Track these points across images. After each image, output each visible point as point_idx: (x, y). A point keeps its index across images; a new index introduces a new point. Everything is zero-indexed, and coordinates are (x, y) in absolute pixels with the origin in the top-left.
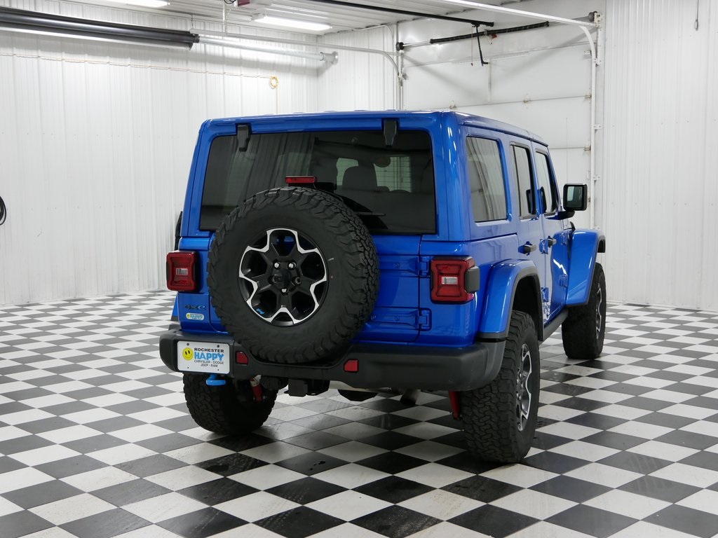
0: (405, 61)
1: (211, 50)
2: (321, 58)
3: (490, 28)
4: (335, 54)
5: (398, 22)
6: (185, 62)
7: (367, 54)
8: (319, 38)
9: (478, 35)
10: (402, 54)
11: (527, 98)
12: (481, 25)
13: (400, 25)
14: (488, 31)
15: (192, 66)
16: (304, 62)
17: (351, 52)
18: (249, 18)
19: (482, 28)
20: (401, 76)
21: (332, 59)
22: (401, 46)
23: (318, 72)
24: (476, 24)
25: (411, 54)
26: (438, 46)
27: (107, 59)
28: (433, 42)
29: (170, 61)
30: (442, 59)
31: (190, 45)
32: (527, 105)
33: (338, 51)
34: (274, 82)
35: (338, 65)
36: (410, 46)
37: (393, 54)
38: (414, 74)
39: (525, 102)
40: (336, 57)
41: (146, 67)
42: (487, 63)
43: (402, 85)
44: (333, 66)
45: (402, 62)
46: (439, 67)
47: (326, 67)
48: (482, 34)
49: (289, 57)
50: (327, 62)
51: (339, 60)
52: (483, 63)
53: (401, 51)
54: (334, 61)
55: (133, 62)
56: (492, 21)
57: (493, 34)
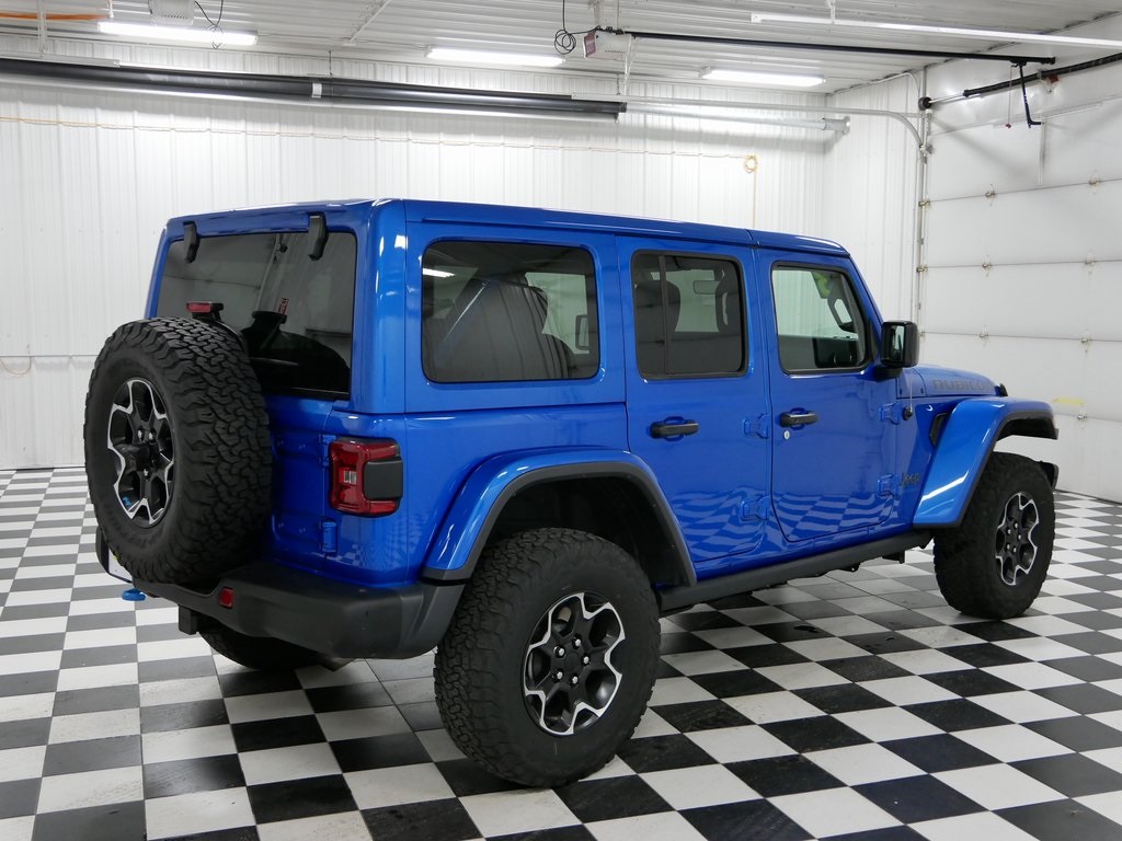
0: (933, 125)
1: (654, 121)
2: (823, 126)
3: (1048, 67)
4: (847, 119)
5: (926, 67)
6: (614, 140)
7: (884, 118)
8: (828, 98)
9: (1023, 82)
10: (929, 116)
11: (1095, 177)
12: (1028, 64)
13: (930, 71)
14: (1043, 72)
15: (623, 144)
16: (800, 133)
17: (866, 117)
18: (696, 74)
19: (1031, 69)
20: (923, 148)
21: (842, 128)
22: (926, 103)
23: (825, 147)
24: (1020, 61)
25: (942, 115)
26: (976, 100)
27: (501, 140)
28: (967, 94)
29: (592, 138)
30: (981, 119)
31: (615, 116)
32: (1094, 188)
33: (851, 116)
34: (751, 164)
35: (850, 135)
36: (940, 103)
37: (914, 116)
38: (944, 146)
39: (1091, 183)
40: (848, 124)
41: (554, 148)
42: (1039, 123)
43: (926, 162)
44: (844, 137)
45: (929, 128)
46: (973, 133)
47: (836, 138)
48: (1032, 78)
49: (778, 127)
50: (836, 132)
51: (851, 130)
52: (1030, 122)
53: (928, 111)
54: (845, 131)
55: (538, 143)
56: (1051, 57)
57: (1052, 76)
